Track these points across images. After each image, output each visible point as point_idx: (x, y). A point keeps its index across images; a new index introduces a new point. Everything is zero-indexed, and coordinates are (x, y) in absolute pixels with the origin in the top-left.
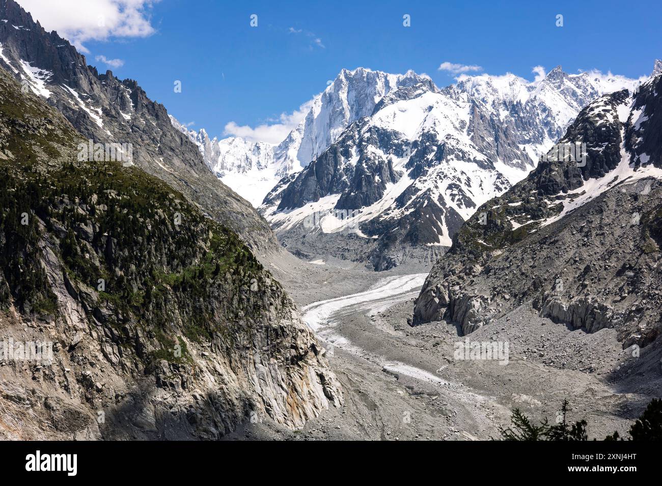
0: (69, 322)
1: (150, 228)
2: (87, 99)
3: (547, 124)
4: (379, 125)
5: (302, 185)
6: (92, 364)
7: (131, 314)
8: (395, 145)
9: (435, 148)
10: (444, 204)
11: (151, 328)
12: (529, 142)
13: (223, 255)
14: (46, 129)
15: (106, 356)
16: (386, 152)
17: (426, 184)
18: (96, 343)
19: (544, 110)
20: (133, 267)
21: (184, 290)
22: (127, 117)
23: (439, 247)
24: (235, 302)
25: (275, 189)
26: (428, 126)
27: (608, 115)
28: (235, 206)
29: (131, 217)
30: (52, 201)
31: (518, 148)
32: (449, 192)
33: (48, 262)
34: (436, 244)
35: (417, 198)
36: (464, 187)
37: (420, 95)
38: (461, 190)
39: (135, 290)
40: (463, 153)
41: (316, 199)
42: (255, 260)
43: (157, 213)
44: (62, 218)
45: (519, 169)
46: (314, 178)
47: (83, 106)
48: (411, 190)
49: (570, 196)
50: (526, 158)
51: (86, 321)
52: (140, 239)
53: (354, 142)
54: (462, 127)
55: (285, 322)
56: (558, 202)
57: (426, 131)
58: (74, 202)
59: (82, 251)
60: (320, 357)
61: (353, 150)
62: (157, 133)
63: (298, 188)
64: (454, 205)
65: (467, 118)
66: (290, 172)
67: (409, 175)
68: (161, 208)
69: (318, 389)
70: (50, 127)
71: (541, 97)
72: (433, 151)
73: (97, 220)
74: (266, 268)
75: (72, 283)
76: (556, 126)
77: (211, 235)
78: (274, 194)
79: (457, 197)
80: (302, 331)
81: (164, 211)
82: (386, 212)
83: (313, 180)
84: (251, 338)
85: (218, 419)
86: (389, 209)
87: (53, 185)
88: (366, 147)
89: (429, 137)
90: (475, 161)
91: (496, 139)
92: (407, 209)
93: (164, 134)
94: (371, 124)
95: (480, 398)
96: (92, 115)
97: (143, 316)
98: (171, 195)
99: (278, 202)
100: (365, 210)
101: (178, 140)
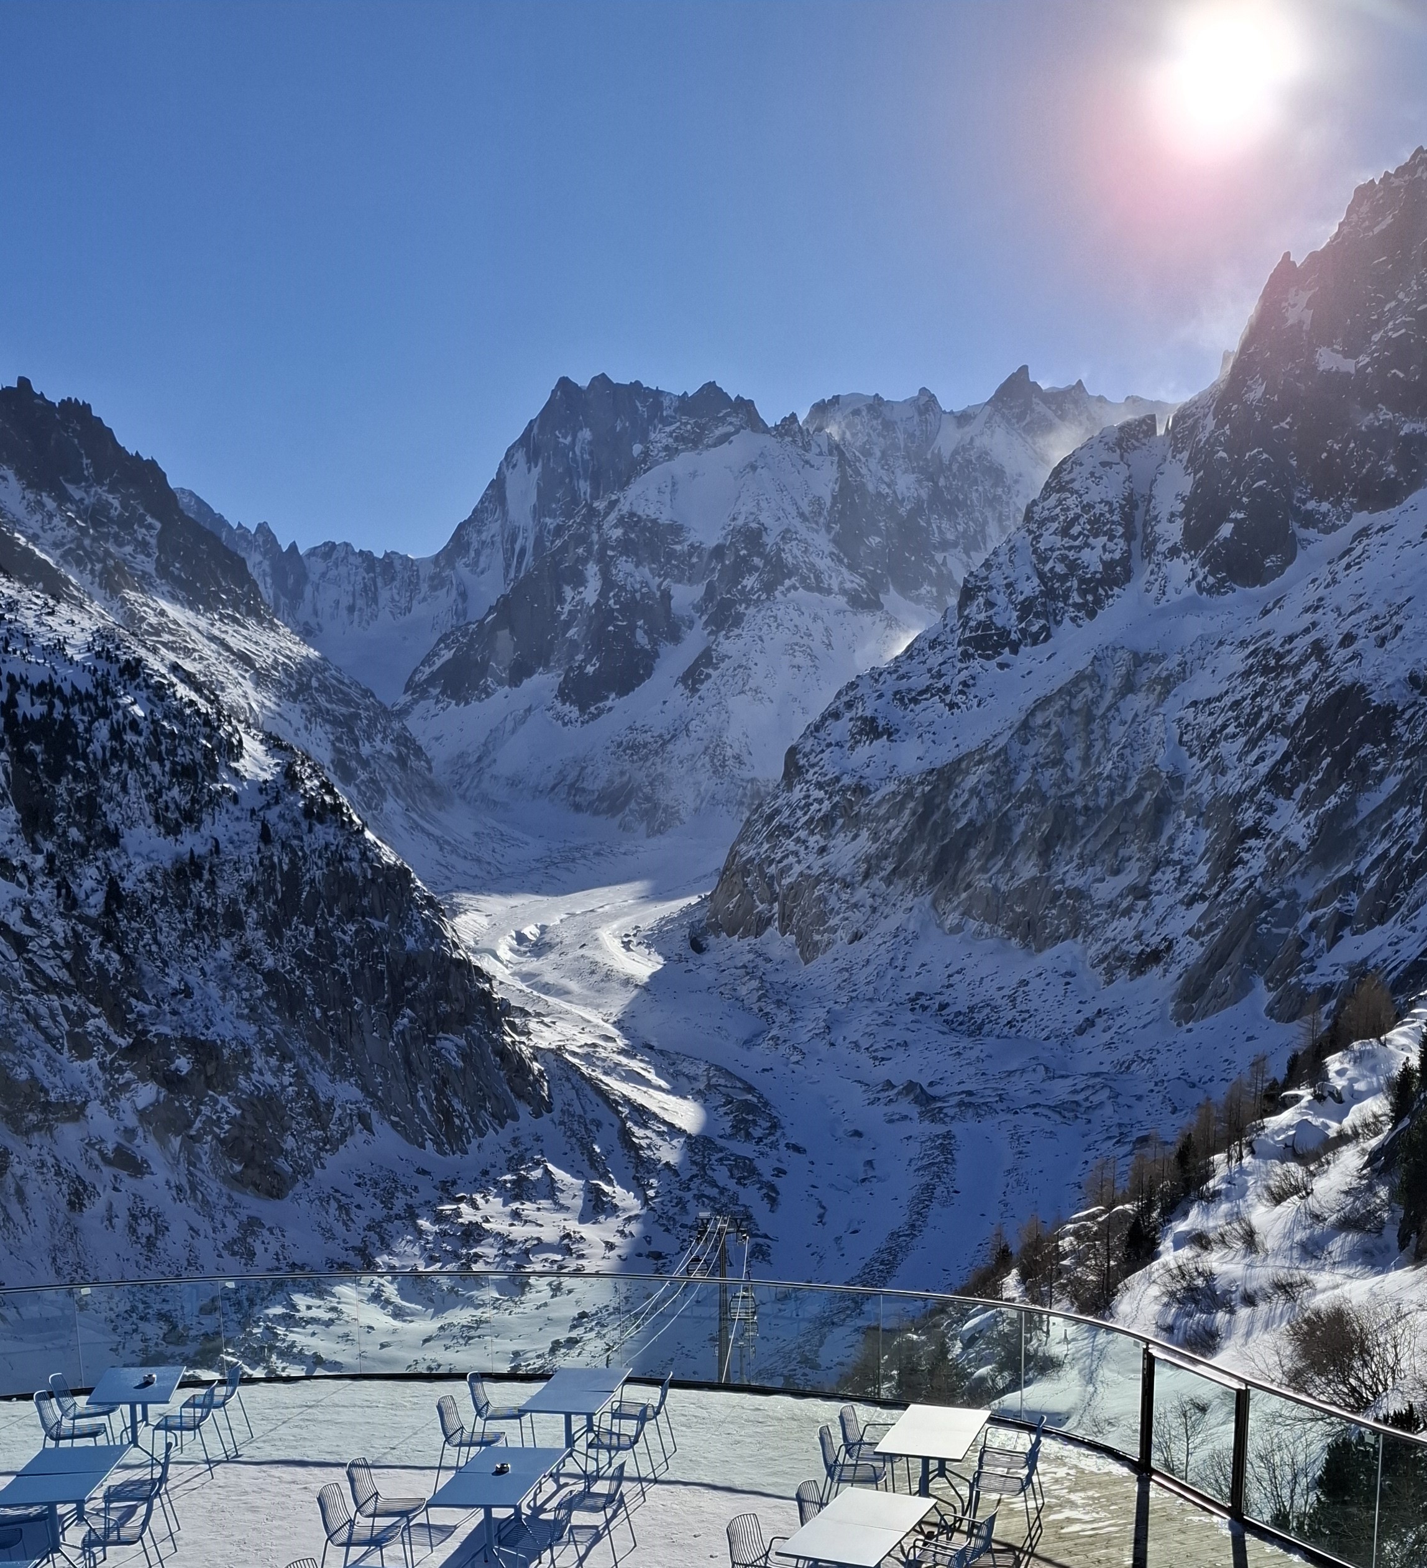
3: (993, 503)
4: (640, 509)
5: (485, 647)
8: (676, 555)
9: (760, 562)
12: (956, 544)
16: (657, 573)
17: (740, 643)
19: (990, 470)
25: (427, 661)
26: (743, 514)
31: (932, 560)
32: (787, 660)
35: (722, 674)
37: (727, 437)
38: (812, 657)
40: (819, 572)
41: (515, 681)
48: (711, 658)
53: (590, 550)
54: (817, 514)
57: (740, 522)
61: (592, 570)
63: (475, 656)
65: (827, 492)
67: (705, 626)
71: (984, 440)
72: (755, 568)
78: (426, 671)
79: (803, 672)
83: (505, 638)
88: (615, 560)
90: (842, 591)
94: (625, 506)
99: (436, 690)
100: (618, 703)
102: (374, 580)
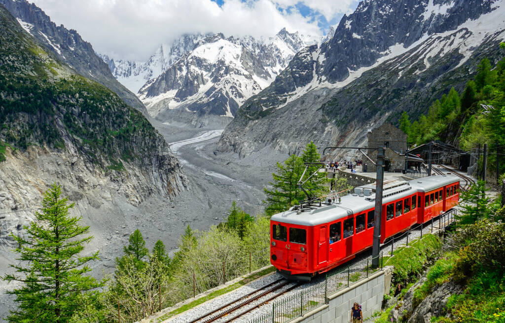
0: (70, 152)
1: (104, 110)
2: (52, 39)
3: (278, 57)
4: (197, 55)
5: (158, 84)
6: (82, 171)
7: (98, 149)
8: (205, 66)
9: (224, 68)
10: (228, 96)
11: (107, 155)
12: (269, 65)
13: (137, 122)
14: (49, 61)
15: (87, 168)
16: (200, 69)
17: (220, 86)
18: (83, 162)
19: (277, 50)
20: (97, 128)
21: (120, 138)
22: (73, 49)
23: (226, 117)
24: (143, 144)
25: (144, 86)
26: (221, 57)
27: (308, 57)
28: (127, 95)
29: (95, 105)
30: (59, 96)
31: (264, 69)
32: (231, 90)
33: (59, 125)
34: (224, 115)
35: (216, 92)
36: (238, 88)
37: (217, 40)
38: (237, 89)
39: (99, 138)
40: (238, 71)
41: (165, 92)
42: (151, 125)
43: (106, 103)
44: (64, 104)
45: (264, 79)
46: (164, 81)
47: (50, 43)
48: (213, 88)
49: (290, 95)
50: (267, 73)
51: (77, 152)
52: (100, 115)
53: (184, 64)
54: (238, 58)
55: (165, 153)
56: (284, 98)
57: (220, 59)
58: (69, 97)
59: (74, 120)
60: (180, 169)
61: (184, 68)
62: (88, 58)
63: (156, 86)
64: (233, 96)
65: (240, 53)
66: (151, 78)
67: (211, 81)
68: (108, 100)
69: (180, 183)
70: (50, 59)
71: (275, 43)
72: (223, 69)
73: (80, 106)
74: (156, 129)
75: (70, 135)
76: (282, 58)
77: (130, 113)
78: (144, 89)
79: (235, 93)
80: (173, 157)
81: (109, 102)
82: (200, 99)
83: (163, 83)
84: (150, 161)
85: (138, 196)
86: (202, 98)
87: (58, 89)
88: (190, 66)
89: (222, 62)
90: (243, 75)
91: (254, 64)
92: (211, 98)
93: (92, 58)
94: (193, 55)
95: (249, 187)
96: (55, 48)
97: (103, 150)
98: (112, 94)
99: (146, 93)
100: (189, 98)
101: (98, 61)
102: (131, 68)
